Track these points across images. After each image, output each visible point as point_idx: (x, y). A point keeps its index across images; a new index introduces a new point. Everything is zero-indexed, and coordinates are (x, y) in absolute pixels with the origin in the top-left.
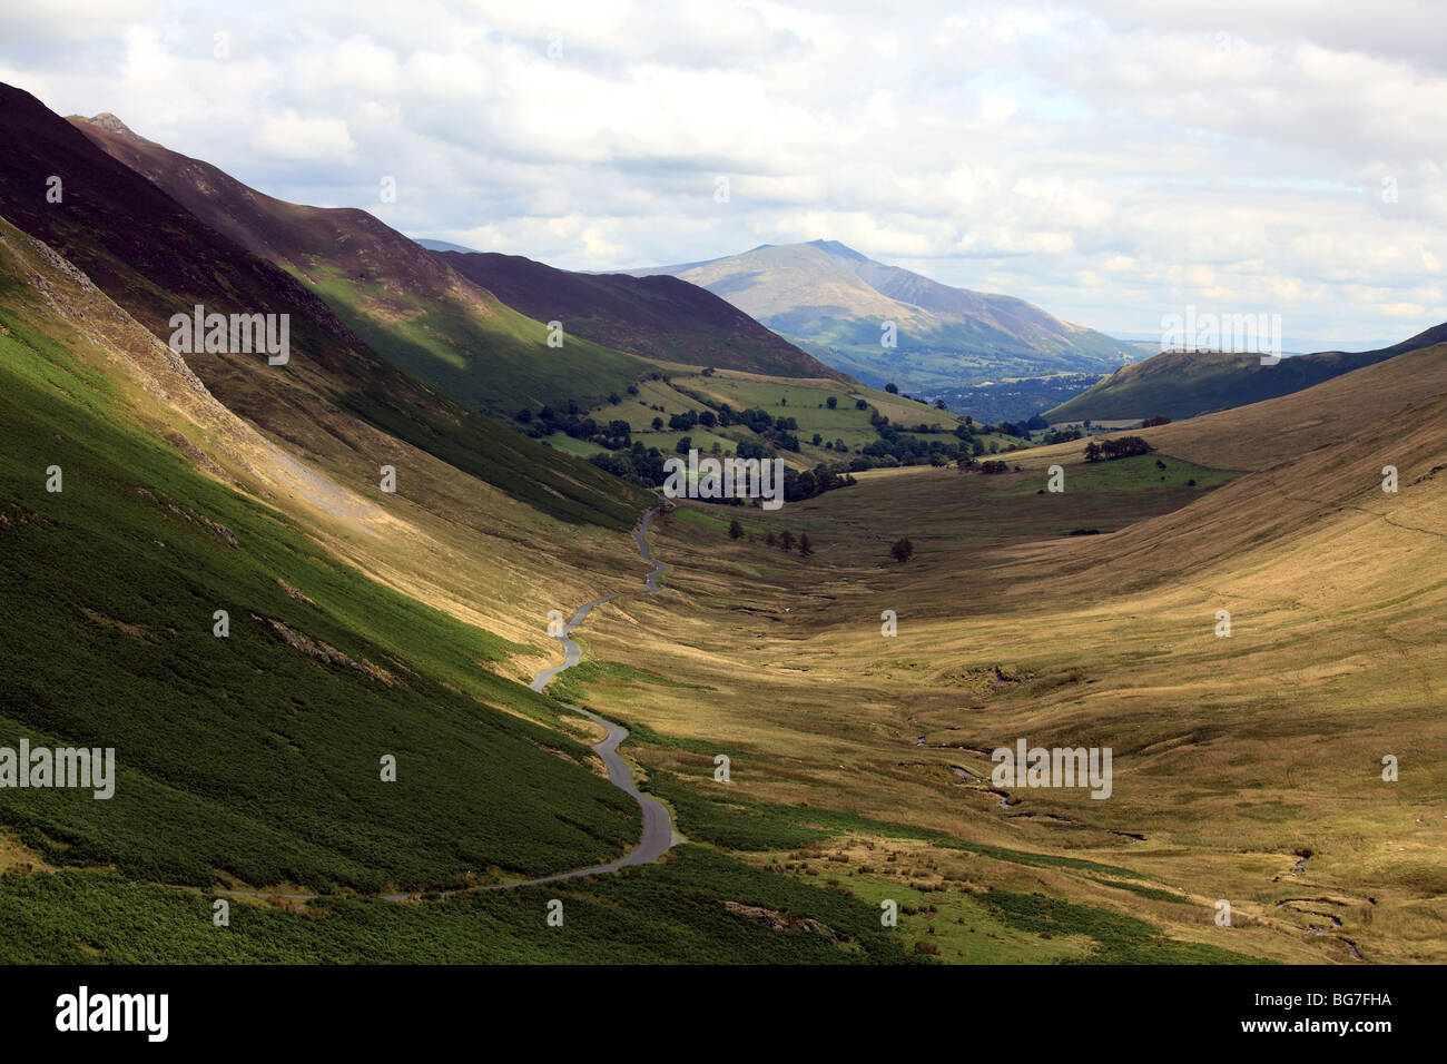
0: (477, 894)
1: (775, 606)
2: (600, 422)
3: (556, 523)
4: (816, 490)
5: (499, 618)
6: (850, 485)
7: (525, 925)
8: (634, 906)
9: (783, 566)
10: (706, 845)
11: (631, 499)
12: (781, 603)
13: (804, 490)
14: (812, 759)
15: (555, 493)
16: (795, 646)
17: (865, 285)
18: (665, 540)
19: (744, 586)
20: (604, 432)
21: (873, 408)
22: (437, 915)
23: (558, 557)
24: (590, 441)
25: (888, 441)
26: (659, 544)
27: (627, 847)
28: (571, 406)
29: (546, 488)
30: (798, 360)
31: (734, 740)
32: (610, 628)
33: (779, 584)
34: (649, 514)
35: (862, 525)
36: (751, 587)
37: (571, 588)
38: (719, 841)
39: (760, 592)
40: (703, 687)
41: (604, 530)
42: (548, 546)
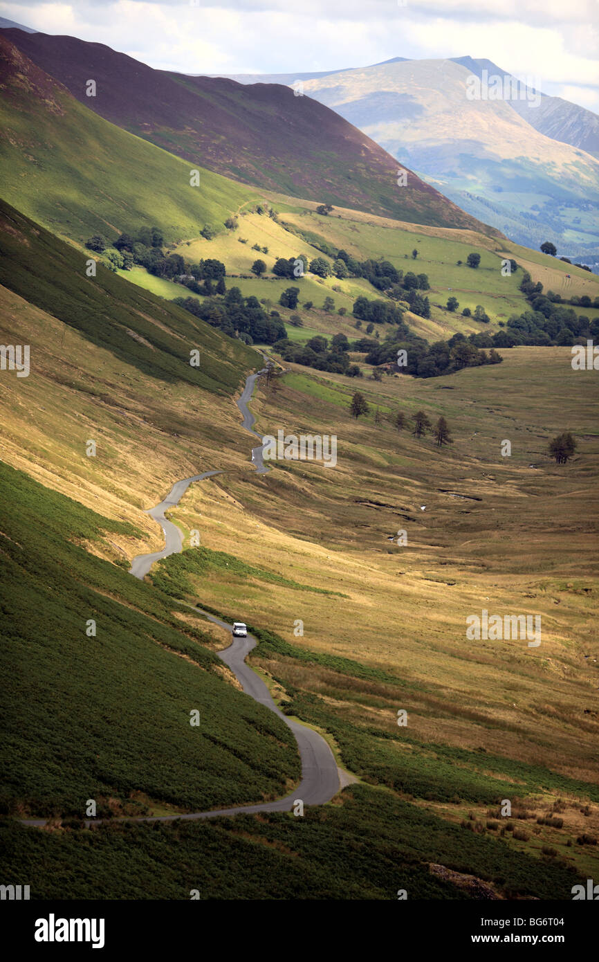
0: (128, 825)
1: (408, 502)
2: (188, 259)
3: (142, 377)
4: (452, 365)
5: (83, 486)
6: (493, 363)
7: (189, 871)
8: (317, 859)
9: (416, 455)
10: (382, 788)
11: (232, 356)
12: (415, 499)
13: (438, 365)
14: (478, 694)
15: (142, 340)
16: (437, 553)
17: (518, 118)
18: (273, 410)
19: (369, 474)
20: (193, 273)
21: (524, 271)
22: (85, 848)
23: (145, 418)
24: (175, 281)
25: (540, 313)
26: (265, 414)
27: (289, 782)
28: (154, 237)
29: (132, 333)
30: (434, 204)
31: (381, 661)
32: (214, 512)
33: (410, 476)
34: (252, 377)
35: (507, 413)
36: (377, 476)
37: (164, 458)
38: (398, 785)
39: (389, 483)
40: (332, 593)
41: (199, 391)
42: (132, 404)
